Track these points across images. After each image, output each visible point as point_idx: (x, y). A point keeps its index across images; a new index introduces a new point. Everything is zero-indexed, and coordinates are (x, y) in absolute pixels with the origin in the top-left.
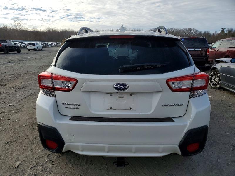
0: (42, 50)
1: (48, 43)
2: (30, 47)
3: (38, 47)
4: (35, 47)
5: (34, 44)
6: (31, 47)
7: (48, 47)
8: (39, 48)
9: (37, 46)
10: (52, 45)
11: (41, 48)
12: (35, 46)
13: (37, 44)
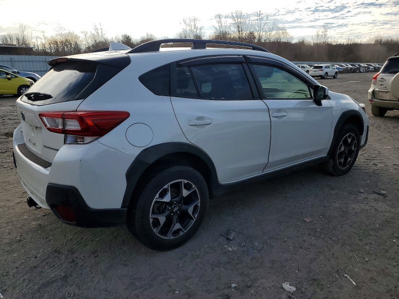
0: (334, 77)
1: (362, 65)
2: (313, 73)
3: (327, 73)
4: (322, 73)
5: (321, 67)
6: (315, 73)
7: (360, 72)
8: (329, 74)
9: (326, 70)
10: (368, 68)
11: (333, 74)
12: (322, 70)
13: (326, 67)
